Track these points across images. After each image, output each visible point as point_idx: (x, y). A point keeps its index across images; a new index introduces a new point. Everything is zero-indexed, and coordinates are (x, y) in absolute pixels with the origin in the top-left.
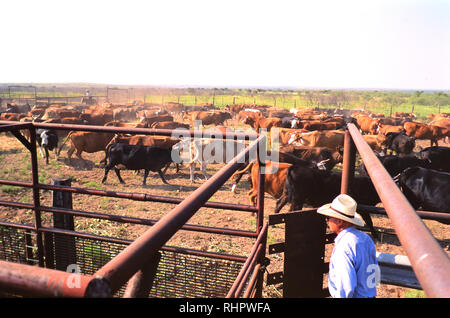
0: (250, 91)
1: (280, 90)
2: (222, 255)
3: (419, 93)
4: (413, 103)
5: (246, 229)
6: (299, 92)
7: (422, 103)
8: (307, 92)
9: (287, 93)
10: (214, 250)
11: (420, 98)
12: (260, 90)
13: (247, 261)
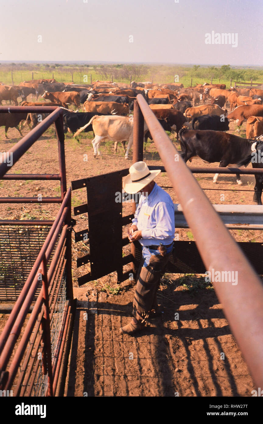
0: (48, 66)
1: (77, 65)
2: (34, 221)
3: (196, 67)
4: (192, 76)
5: (54, 196)
6: (95, 67)
7: (199, 76)
8: (102, 67)
9: (84, 68)
10: (26, 219)
11: (197, 72)
12: (57, 65)
13: (54, 224)
